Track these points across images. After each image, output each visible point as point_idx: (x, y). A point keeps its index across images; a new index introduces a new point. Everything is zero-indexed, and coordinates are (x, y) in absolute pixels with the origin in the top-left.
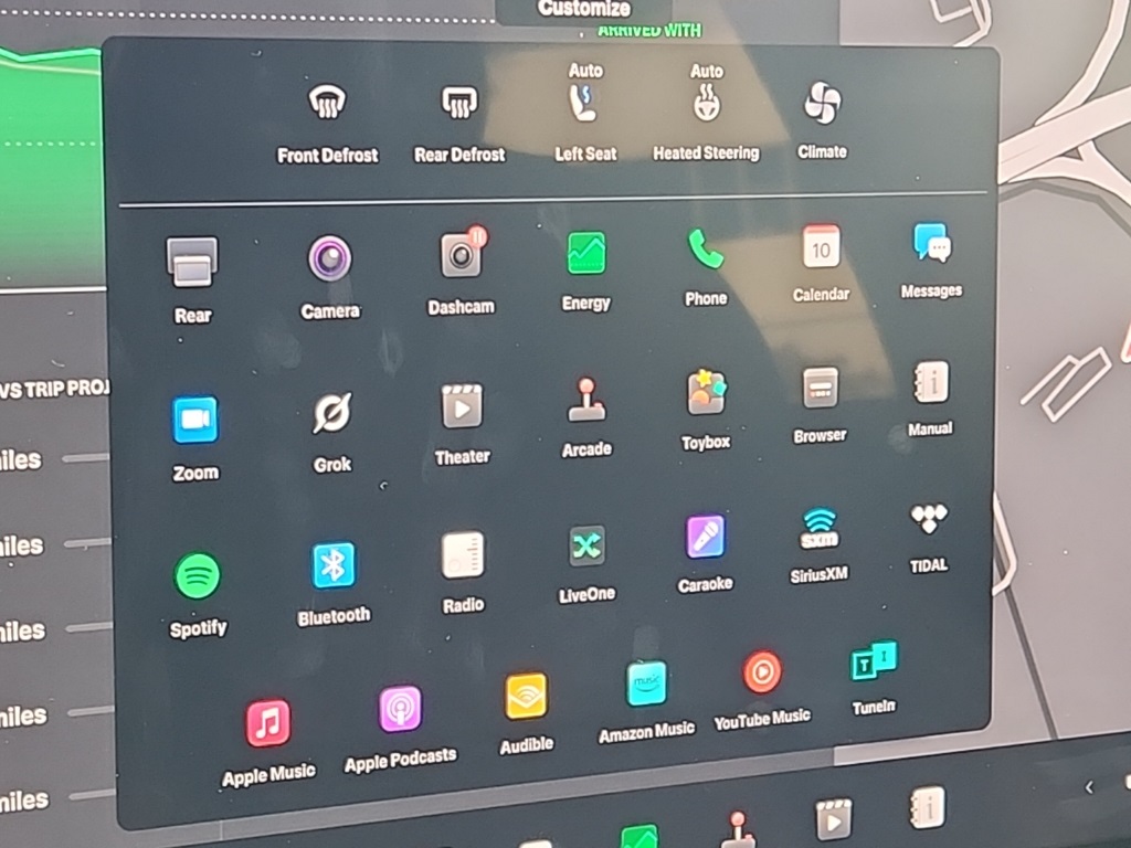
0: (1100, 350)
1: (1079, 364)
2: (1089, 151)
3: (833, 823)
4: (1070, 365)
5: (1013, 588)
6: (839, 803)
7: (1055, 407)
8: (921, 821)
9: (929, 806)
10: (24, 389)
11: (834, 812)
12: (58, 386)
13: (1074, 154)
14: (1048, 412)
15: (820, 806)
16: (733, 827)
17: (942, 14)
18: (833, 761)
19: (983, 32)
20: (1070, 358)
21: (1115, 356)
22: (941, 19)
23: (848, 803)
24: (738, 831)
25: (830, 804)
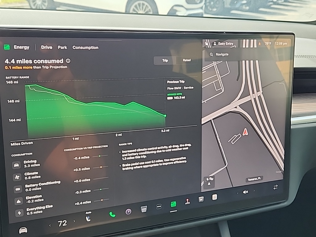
0: (240, 134)
1: (237, 136)
2: (238, 107)
3: (201, 200)
4: (235, 136)
5: (227, 167)
6: (202, 197)
7: (233, 142)
8: (213, 199)
9: (215, 197)
10: (87, 148)
11: (201, 198)
12: (92, 147)
13: (236, 107)
14: (232, 143)
15: (199, 198)
16: (187, 201)
17: (217, 89)
18: (201, 191)
19: (223, 92)
20: (235, 135)
21: (242, 135)
22: (217, 90)
23: (203, 197)
24: (188, 202)
25: (201, 197)
